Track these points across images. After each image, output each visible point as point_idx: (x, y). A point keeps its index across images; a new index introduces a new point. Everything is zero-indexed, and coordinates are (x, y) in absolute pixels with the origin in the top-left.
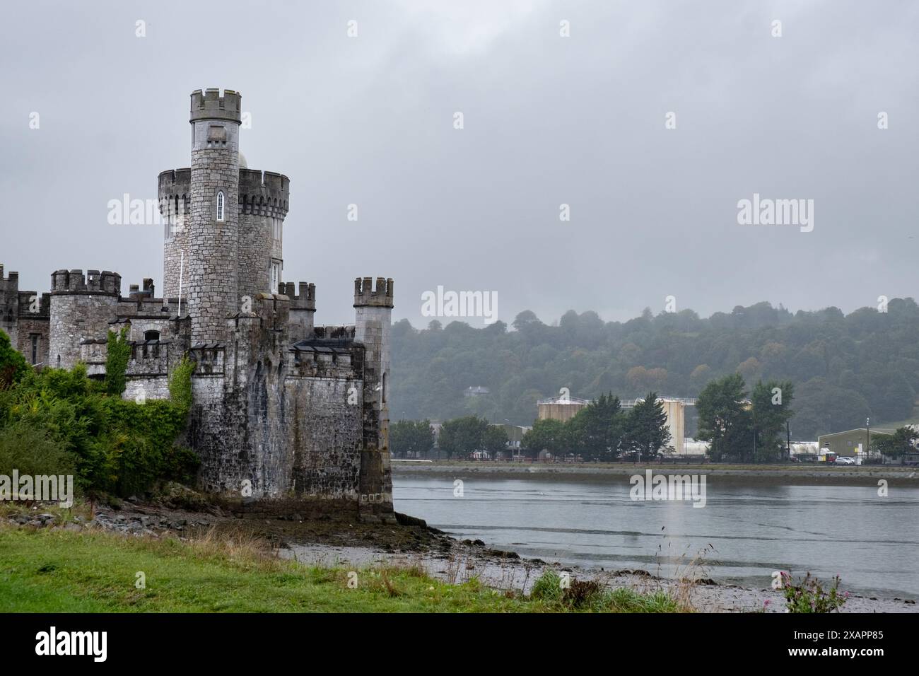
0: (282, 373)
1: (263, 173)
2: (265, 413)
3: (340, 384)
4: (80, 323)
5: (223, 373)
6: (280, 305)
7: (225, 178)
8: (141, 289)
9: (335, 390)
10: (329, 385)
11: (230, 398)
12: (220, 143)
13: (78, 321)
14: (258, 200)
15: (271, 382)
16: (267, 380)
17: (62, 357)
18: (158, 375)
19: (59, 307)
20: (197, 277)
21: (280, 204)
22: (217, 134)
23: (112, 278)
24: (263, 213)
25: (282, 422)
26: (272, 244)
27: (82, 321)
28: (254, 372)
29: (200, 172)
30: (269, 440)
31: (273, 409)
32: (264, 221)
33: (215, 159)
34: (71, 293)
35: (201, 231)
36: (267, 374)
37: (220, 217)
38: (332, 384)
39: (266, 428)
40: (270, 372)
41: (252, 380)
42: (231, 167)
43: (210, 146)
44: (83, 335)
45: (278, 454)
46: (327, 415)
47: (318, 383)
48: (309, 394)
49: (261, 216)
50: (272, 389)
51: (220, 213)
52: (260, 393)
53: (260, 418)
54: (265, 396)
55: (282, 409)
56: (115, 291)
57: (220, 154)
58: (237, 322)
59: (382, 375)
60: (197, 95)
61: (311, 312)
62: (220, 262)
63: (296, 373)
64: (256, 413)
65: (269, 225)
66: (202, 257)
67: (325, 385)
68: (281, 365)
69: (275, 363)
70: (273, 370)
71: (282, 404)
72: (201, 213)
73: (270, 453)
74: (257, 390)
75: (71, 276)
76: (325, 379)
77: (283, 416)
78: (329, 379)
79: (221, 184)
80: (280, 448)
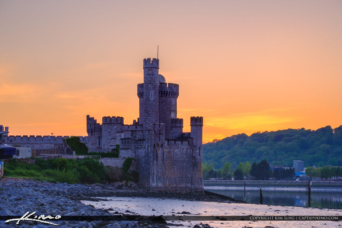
0: (163, 147)
1: (168, 84)
2: (157, 160)
3: (184, 150)
4: (110, 133)
5: (145, 148)
6: (161, 126)
7: (153, 86)
8: (137, 121)
9: (182, 152)
10: (180, 151)
11: (147, 155)
12: (152, 75)
13: (109, 132)
14: (166, 92)
15: (159, 150)
16: (158, 150)
17: (105, 144)
18: (128, 148)
19: (104, 128)
20: (145, 118)
21: (174, 93)
22: (150, 72)
23: (120, 119)
24: (168, 96)
25: (163, 162)
26: (172, 106)
27: (110, 132)
28: (153, 147)
29: (145, 84)
30: (158, 168)
31: (160, 158)
32: (169, 99)
33: (150, 80)
34: (107, 124)
35: (146, 103)
36: (157, 148)
37: (152, 98)
38: (181, 151)
39: (158, 165)
40: (158, 147)
41: (152, 149)
42: (155, 82)
43: (148, 76)
44: (111, 137)
45: (162, 172)
46: (179, 160)
47: (176, 150)
48: (173, 154)
49: (168, 97)
50: (160, 152)
51: (152, 97)
52: (155, 154)
53: (155, 162)
54: (157, 154)
55: (163, 158)
56: (121, 122)
57: (151, 79)
58: (148, 132)
59: (199, 147)
60: (145, 60)
61: (181, 128)
62: (152, 113)
63: (168, 147)
64: (154, 160)
65: (170, 100)
66: (146, 111)
67: (178, 151)
68: (162, 145)
69: (160, 144)
70: (159, 146)
71: (163, 157)
72: (146, 97)
73: (159, 172)
74: (154, 153)
75: (107, 119)
76: (179, 149)
77: (164, 161)
78: (180, 149)
79: (152, 88)
80: (162, 171)
